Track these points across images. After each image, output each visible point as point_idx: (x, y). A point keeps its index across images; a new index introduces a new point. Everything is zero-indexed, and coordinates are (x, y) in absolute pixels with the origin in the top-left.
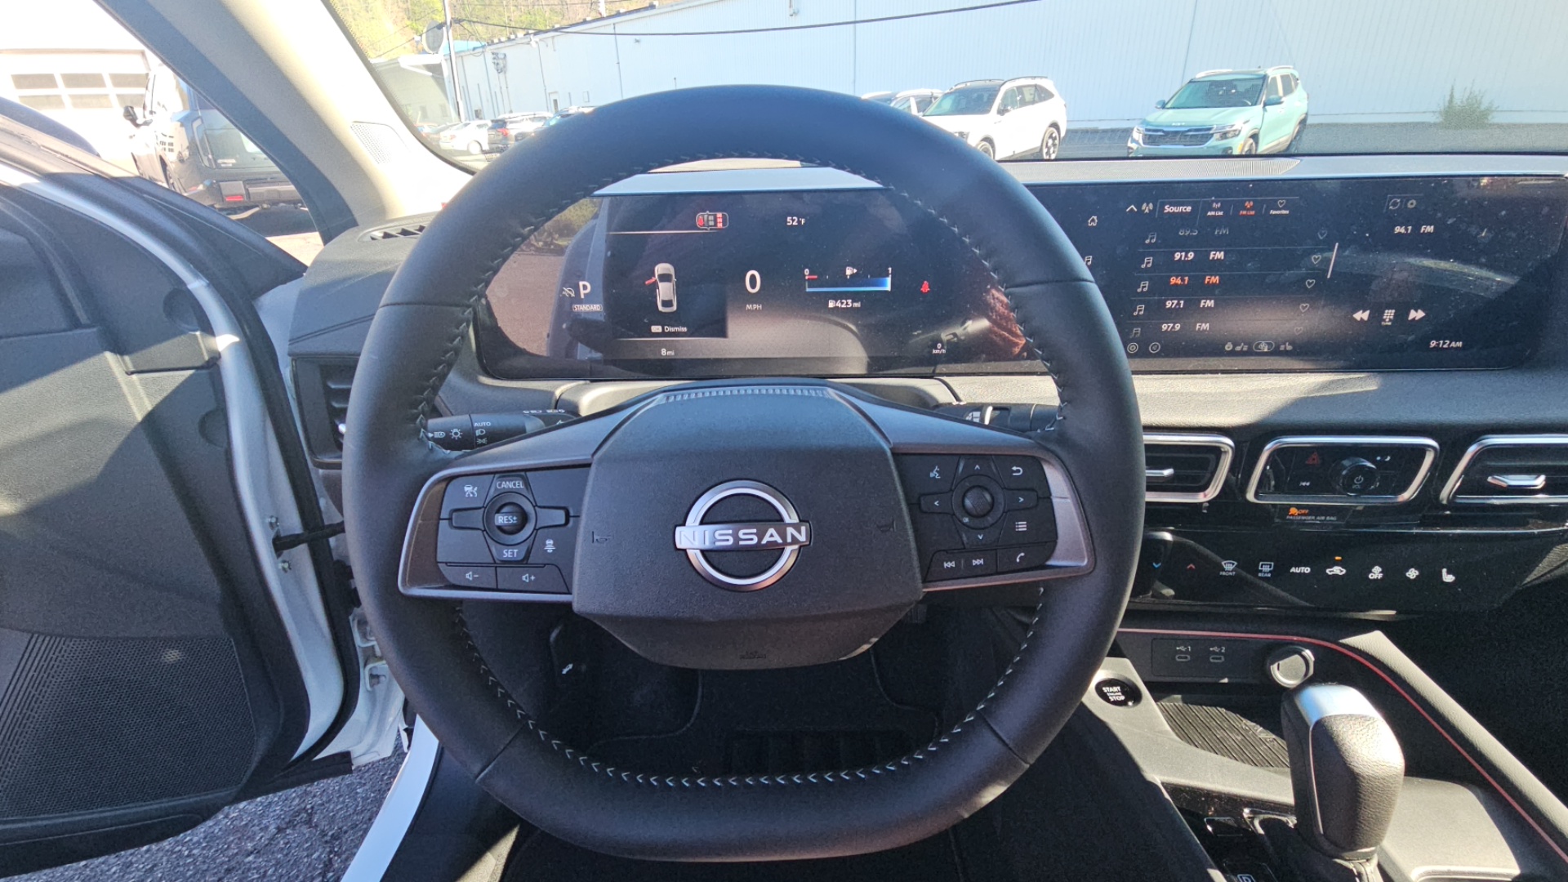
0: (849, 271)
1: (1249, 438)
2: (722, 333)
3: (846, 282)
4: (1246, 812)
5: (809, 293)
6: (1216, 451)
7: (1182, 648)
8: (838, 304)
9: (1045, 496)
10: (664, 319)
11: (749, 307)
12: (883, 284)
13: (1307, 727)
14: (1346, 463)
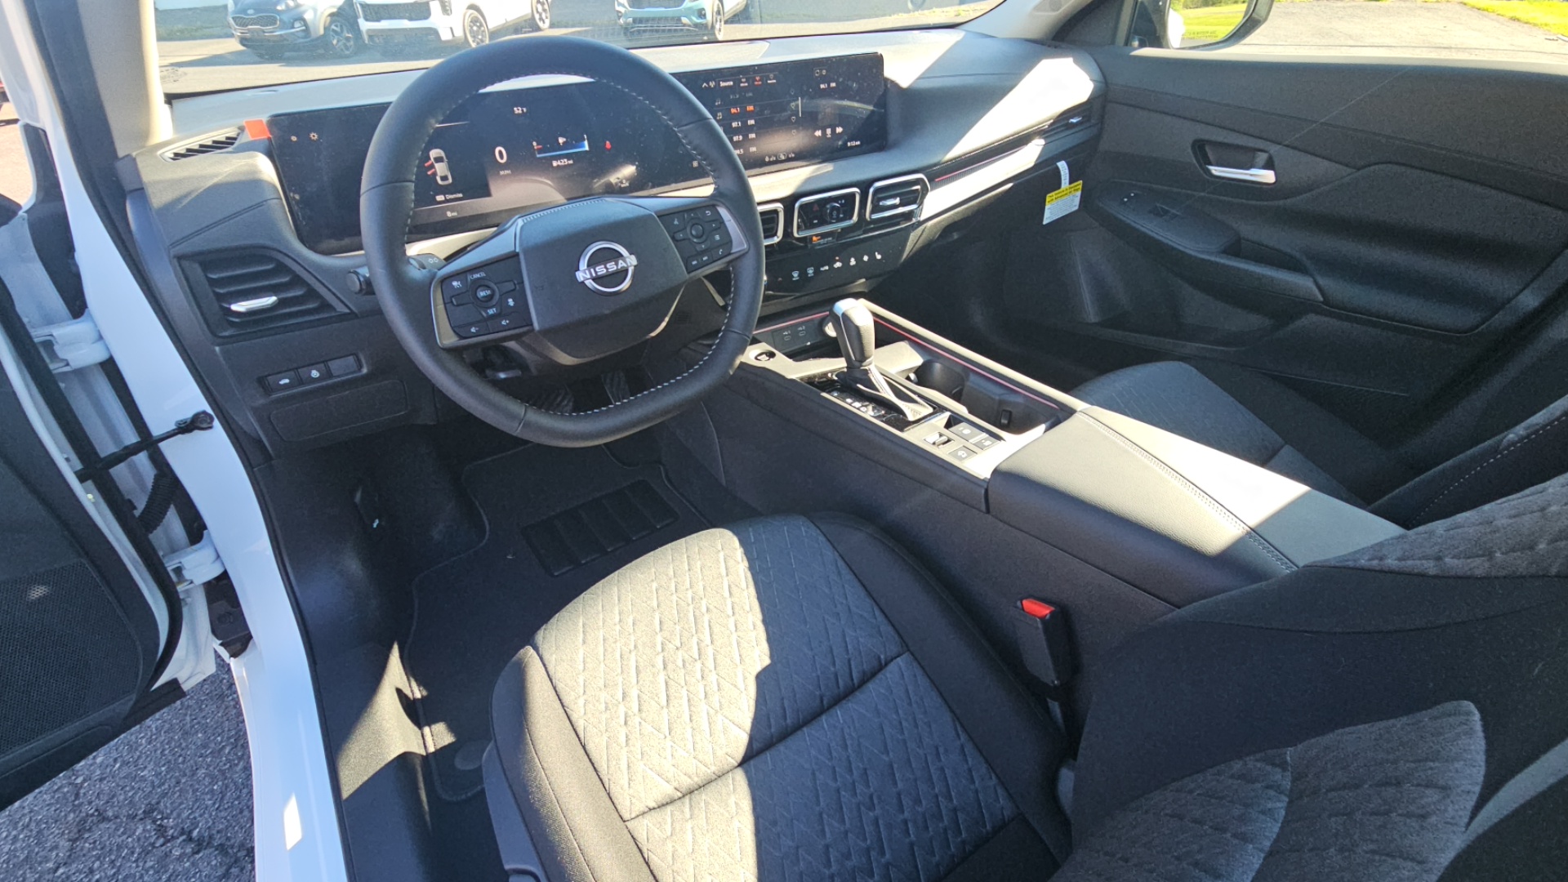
0: (561, 140)
1: (789, 202)
2: (488, 194)
3: (560, 148)
4: (829, 375)
5: (539, 158)
6: (775, 212)
7: (786, 333)
8: (559, 163)
9: (722, 222)
10: (444, 190)
11: (502, 173)
12: (583, 146)
13: (839, 317)
14: (828, 206)
